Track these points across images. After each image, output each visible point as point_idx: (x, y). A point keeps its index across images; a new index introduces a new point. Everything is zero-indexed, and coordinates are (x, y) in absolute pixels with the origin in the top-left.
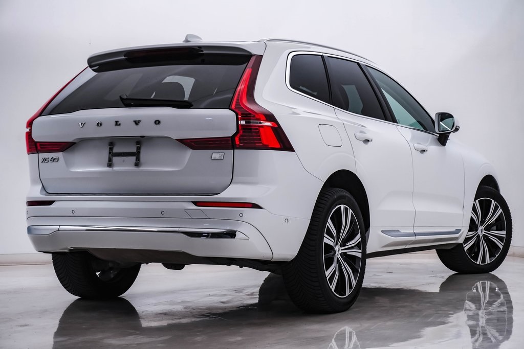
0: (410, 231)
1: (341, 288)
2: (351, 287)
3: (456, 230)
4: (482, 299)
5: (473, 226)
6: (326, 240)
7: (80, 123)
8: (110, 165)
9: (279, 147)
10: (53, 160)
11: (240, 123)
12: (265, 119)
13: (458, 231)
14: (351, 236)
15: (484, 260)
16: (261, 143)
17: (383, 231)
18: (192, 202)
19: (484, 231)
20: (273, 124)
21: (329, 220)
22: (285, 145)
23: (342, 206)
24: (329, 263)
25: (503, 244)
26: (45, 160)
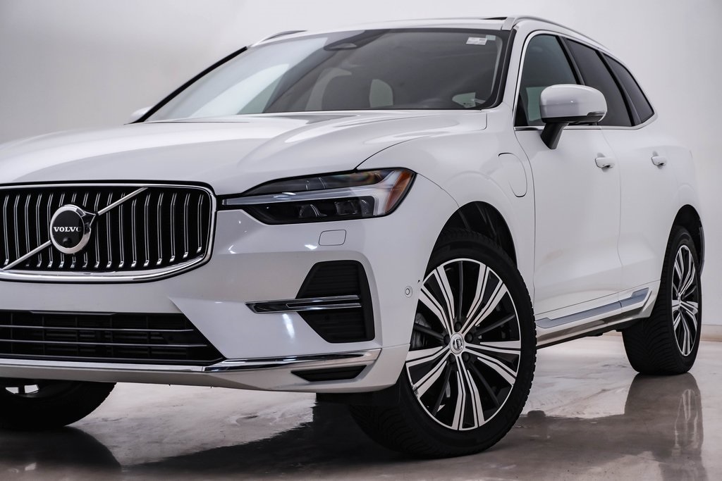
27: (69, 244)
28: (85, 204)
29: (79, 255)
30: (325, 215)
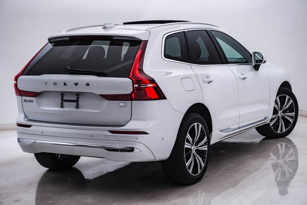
0: (237, 126)
1: (195, 170)
2: (201, 168)
3: (265, 118)
4: (280, 152)
5: (275, 112)
6: (186, 146)
7: (44, 83)
8: (62, 106)
9: (158, 98)
10: (30, 101)
11: (134, 86)
12: (149, 83)
13: (266, 118)
14: (201, 139)
15: (281, 130)
16: (147, 97)
17: (220, 131)
18: (109, 131)
19: (282, 113)
20: (154, 85)
21: (188, 134)
22: (161, 96)
23: (195, 124)
24: (188, 158)
25: (293, 120)
26: (25, 101)
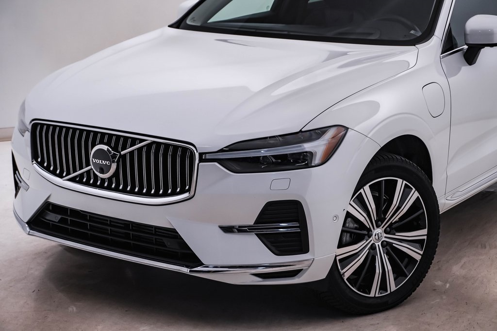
27: (102, 172)
28: (113, 145)
29: (110, 179)
30: (280, 161)
